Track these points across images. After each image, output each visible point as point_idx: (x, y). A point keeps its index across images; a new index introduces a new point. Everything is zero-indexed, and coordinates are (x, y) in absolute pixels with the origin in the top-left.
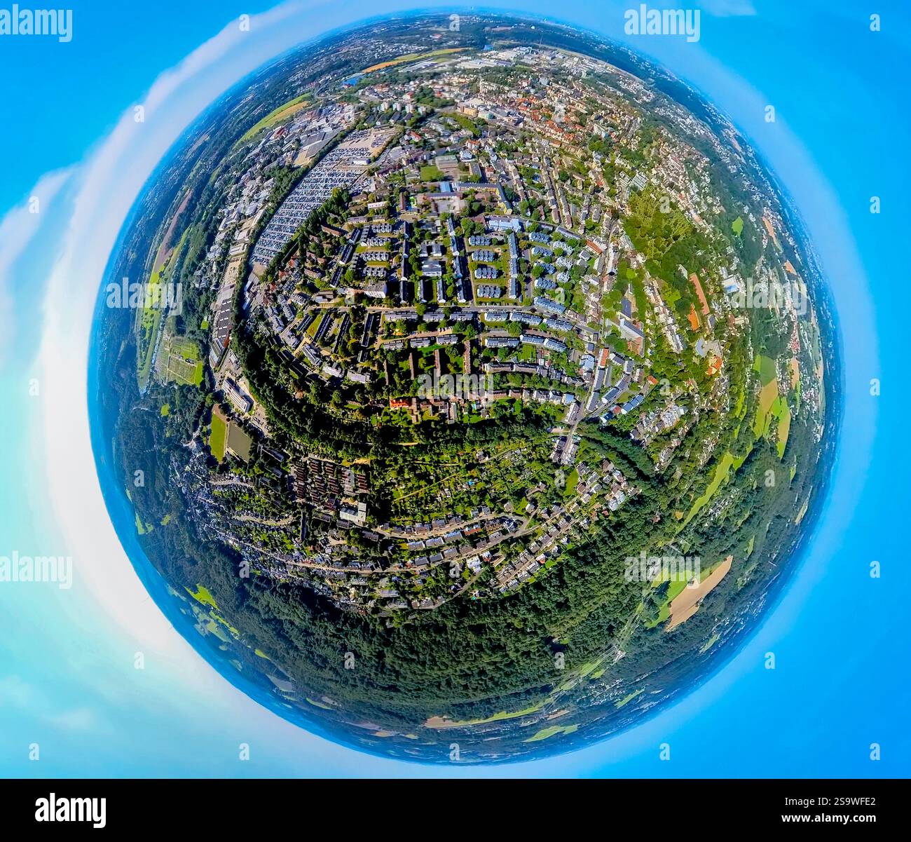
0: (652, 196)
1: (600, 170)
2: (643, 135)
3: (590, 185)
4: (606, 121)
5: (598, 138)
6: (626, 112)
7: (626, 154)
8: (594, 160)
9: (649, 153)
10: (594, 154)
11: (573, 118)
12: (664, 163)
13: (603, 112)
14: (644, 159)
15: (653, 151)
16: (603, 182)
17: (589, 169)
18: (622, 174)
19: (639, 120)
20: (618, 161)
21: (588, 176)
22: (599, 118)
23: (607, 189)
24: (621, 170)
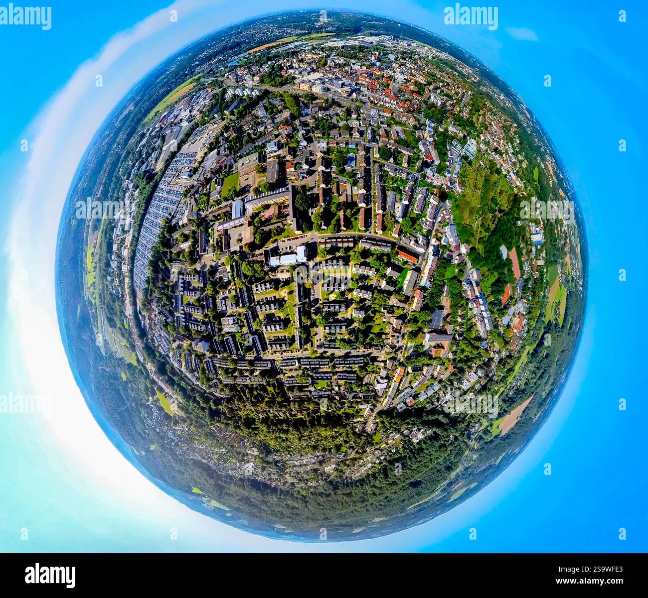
0: (482, 163)
1: (431, 140)
2: (473, 105)
3: (418, 159)
4: (442, 91)
5: (433, 105)
6: (460, 86)
7: (460, 122)
8: (428, 128)
9: (478, 120)
10: (427, 123)
11: (412, 88)
12: (489, 129)
13: (441, 84)
14: (474, 126)
15: (481, 118)
16: (434, 154)
17: (420, 139)
18: (454, 143)
19: (470, 93)
20: (451, 128)
21: (417, 148)
22: (436, 88)
23: (437, 162)
24: (453, 138)
